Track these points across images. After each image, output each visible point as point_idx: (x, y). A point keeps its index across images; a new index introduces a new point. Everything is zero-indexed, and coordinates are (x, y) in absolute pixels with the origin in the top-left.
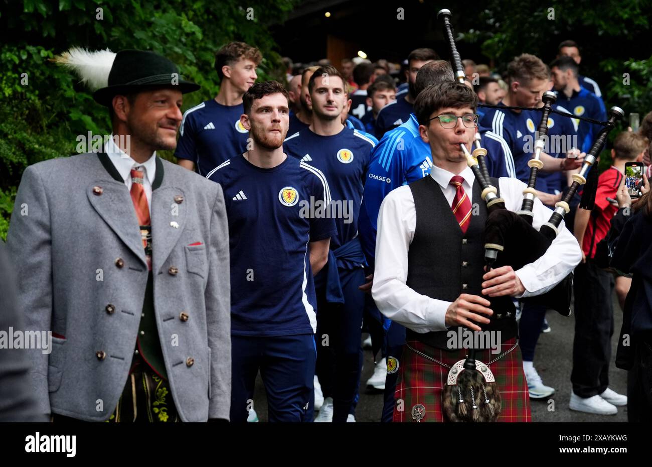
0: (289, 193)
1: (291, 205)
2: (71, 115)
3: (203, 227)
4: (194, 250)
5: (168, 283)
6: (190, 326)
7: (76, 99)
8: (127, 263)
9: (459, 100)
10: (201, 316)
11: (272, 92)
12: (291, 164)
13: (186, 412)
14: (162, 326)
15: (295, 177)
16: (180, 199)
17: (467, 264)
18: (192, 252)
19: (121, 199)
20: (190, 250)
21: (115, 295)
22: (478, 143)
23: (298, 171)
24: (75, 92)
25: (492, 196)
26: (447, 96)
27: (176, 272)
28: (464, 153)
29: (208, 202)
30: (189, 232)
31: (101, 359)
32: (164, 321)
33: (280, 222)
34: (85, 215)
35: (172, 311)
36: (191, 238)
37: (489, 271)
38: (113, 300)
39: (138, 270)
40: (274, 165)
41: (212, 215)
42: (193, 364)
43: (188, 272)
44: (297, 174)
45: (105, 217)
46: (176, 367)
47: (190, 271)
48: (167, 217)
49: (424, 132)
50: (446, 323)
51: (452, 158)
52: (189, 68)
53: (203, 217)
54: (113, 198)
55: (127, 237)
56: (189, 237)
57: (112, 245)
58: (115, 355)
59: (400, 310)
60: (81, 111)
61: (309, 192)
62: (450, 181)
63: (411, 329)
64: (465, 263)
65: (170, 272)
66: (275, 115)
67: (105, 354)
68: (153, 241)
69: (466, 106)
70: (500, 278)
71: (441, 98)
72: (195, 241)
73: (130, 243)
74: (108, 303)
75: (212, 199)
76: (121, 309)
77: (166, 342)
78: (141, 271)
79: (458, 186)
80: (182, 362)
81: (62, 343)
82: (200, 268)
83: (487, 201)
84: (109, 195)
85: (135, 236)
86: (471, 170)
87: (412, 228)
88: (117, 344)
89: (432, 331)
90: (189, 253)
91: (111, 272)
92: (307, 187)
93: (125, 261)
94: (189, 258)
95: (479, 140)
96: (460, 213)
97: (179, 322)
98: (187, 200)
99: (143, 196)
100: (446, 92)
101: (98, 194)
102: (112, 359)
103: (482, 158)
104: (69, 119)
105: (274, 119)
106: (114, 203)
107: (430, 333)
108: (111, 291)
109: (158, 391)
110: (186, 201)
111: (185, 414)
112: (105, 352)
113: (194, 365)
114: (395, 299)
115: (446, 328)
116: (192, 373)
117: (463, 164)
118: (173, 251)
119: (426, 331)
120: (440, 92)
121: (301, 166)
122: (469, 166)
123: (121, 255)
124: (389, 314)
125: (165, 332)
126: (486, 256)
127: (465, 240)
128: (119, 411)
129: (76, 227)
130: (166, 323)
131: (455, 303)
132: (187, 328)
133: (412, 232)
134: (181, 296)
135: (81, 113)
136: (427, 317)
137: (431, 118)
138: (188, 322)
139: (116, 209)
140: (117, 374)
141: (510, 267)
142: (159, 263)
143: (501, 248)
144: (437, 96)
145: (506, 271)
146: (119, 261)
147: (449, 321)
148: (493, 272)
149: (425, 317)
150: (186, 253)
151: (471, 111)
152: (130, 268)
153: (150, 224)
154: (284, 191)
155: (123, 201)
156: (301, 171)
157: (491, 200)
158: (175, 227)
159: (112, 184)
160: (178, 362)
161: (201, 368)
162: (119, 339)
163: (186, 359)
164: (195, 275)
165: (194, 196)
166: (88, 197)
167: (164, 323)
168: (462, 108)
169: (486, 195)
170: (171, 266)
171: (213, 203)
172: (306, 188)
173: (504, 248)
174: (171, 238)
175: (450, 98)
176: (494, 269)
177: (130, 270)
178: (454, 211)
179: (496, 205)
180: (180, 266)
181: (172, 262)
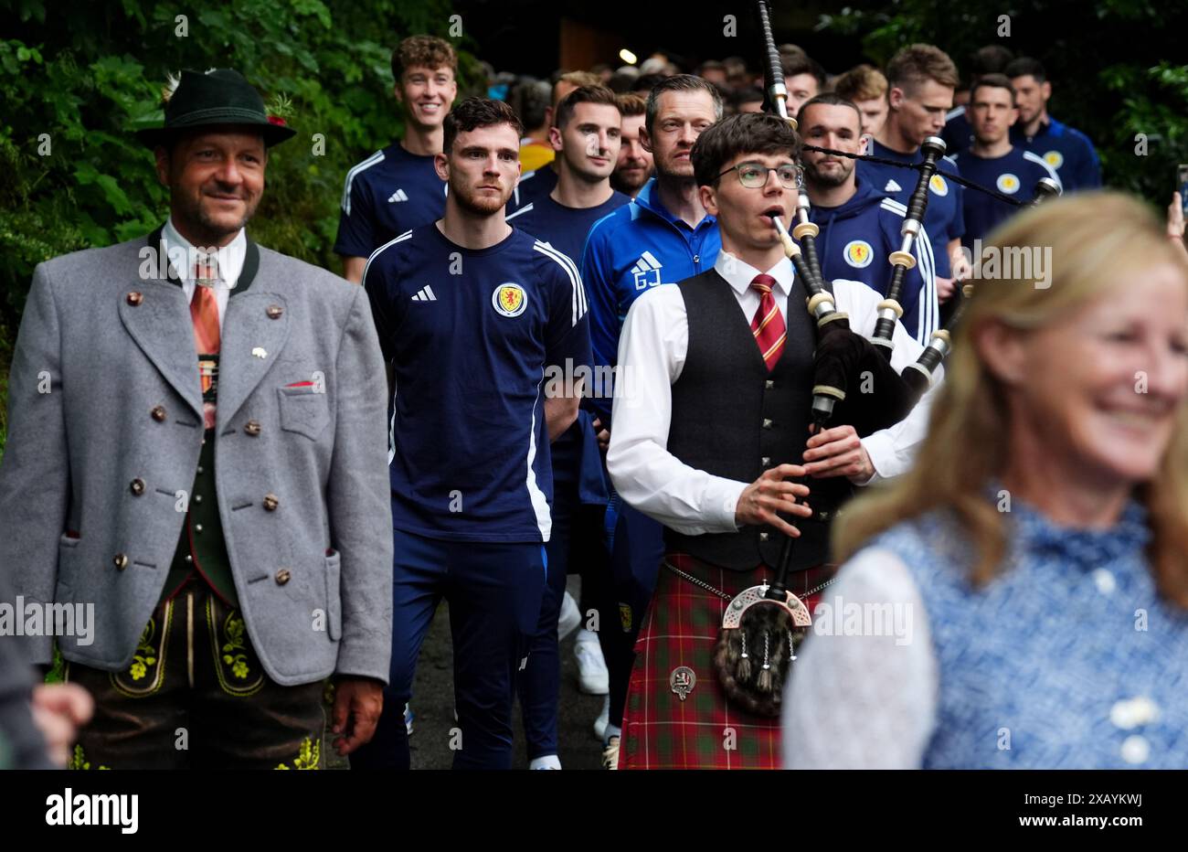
0: (511, 294)
1: (513, 315)
2: (76, 174)
3: (322, 358)
4: (295, 395)
5: (245, 448)
6: (283, 518)
7: (86, 144)
8: (172, 414)
9: (771, 140)
10: (309, 502)
11: (491, 123)
12: (518, 243)
13: (274, 658)
14: (229, 518)
15: (524, 267)
16: (275, 311)
17: (772, 425)
18: (291, 397)
19: (170, 312)
20: (288, 394)
21: (145, 465)
22: (804, 214)
23: (531, 257)
24: (85, 131)
25: (826, 307)
26: (750, 133)
27: (258, 430)
28: (780, 233)
29: (334, 317)
30: (289, 364)
31: (120, 568)
32: (234, 509)
33: (493, 343)
34: (111, 337)
35: (248, 493)
36: (292, 374)
37: (819, 432)
38: (144, 472)
39: (190, 425)
40: (488, 244)
41: (343, 339)
42: (287, 580)
43: (284, 430)
44: (526, 262)
45: (140, 339)
46: (255, 584)
47: (286, 428)
48: (248, 339)
49: (709, 198)
50: (736, 519)
51: (758, 242)
52: (304, 83)
53: (323, 340)
54: (157, 309)
55: (173, 371)
56: (288, 372)
57: (147, 384)
58: (142, 560)
59: (656, 493)
60: (96, 166)
61: (546, 293)
62: (753, 282)
63: (674, 527)
64: (767, 422)
65: (247, 430)
66: (490, 163)
67: (125, 559)
68: (220, 379)
69: (783, 152)
70: (837, 445)
71: (741, 136)
72: (299, 380)
73: (178, 381)
74: (136, 477)
75: (343, 312)
76: (155, 487)
77: (236, 544)
78: (194, 426)
79: (765, 291)
80: (266, 577)
81: (75, 545)
82: (306, 424)
83: (818, 315)
84: (151, 305)
85: (187, 369)
86: (791, 262)
87: (681, 355)
88: (145, 542)
89: (710, 531)
90: (286, 399)
91: (143, 427)
92: (544, 285)
93: (167, 409)
94: (285, 408)
95: (806, 209)
96: (767, 336)
97: (262, 511)
98: (290, 312)
99: (211, 306)
100: (749, 126)
101: (134, 304)
102: (136, 566)
103: (810, 240)
104: (74, 183)
105: (487, 170)
106: (157, 318)
107: (706, 535)
108: (141, 460)
109: (229, 625)
110: (288, 313)
111: (271, 662)
112: (128, 557)
113: (290, 581)
114: (648, 474)
115: (736, 527)
116: (288, 595)
117: (775, 253)
118: (252, 395)
119: (700, 531)
120: (738, 128)
121: (535, 248)
122: (787, 255)
123: (163, 400)
124: (634, 499)
125: (233, 528)
126: (814, 407)
127: (770, 383)
128: (164, 653)
129: (97, 358)
130: (237, 513)
131: (755, 486)
132: (278, 522)
133: (679, 363)
134: (265, 470)
135: (95, 171)
136: (704, 507)
137: (721, 172)
138: (278, 510)
139: (160, 326)
140: (142, 590)
141: (851, 428)
142: (225, 416)
143: (841, 394)
144: (733, 134)
145: (846, 433)
146: (156, 410)
147: (743, 515)
148: (824, 434)
149: (700, 506)
150: (279, 399)
151: (790, 161)
152: (178, 422)
153: (219, 352)
154: (503, 290)
155: (175, 315)
156: (536, 256)
157: (824, 315)
158: (261, 357)
159: (159, 287)
160: (259, 575)
161: (308, 587)
162: (149, 535)
163: (272, 573)
164: (297, 435)
165: (306, 308)
166: (119, 309)
167: (232, 512)
168: (777, 154)
169: (817, 306)
170: (250, 419)
171: (345, 319)
172: (540, 286)
173: (846, 395)
174: (251, 374)
175: (756, 137)
176: (826, 429)
177: (177, 426)
178: (756, 333)
179: (834, 322)
180: (266, 419)
181: (252, 414)
